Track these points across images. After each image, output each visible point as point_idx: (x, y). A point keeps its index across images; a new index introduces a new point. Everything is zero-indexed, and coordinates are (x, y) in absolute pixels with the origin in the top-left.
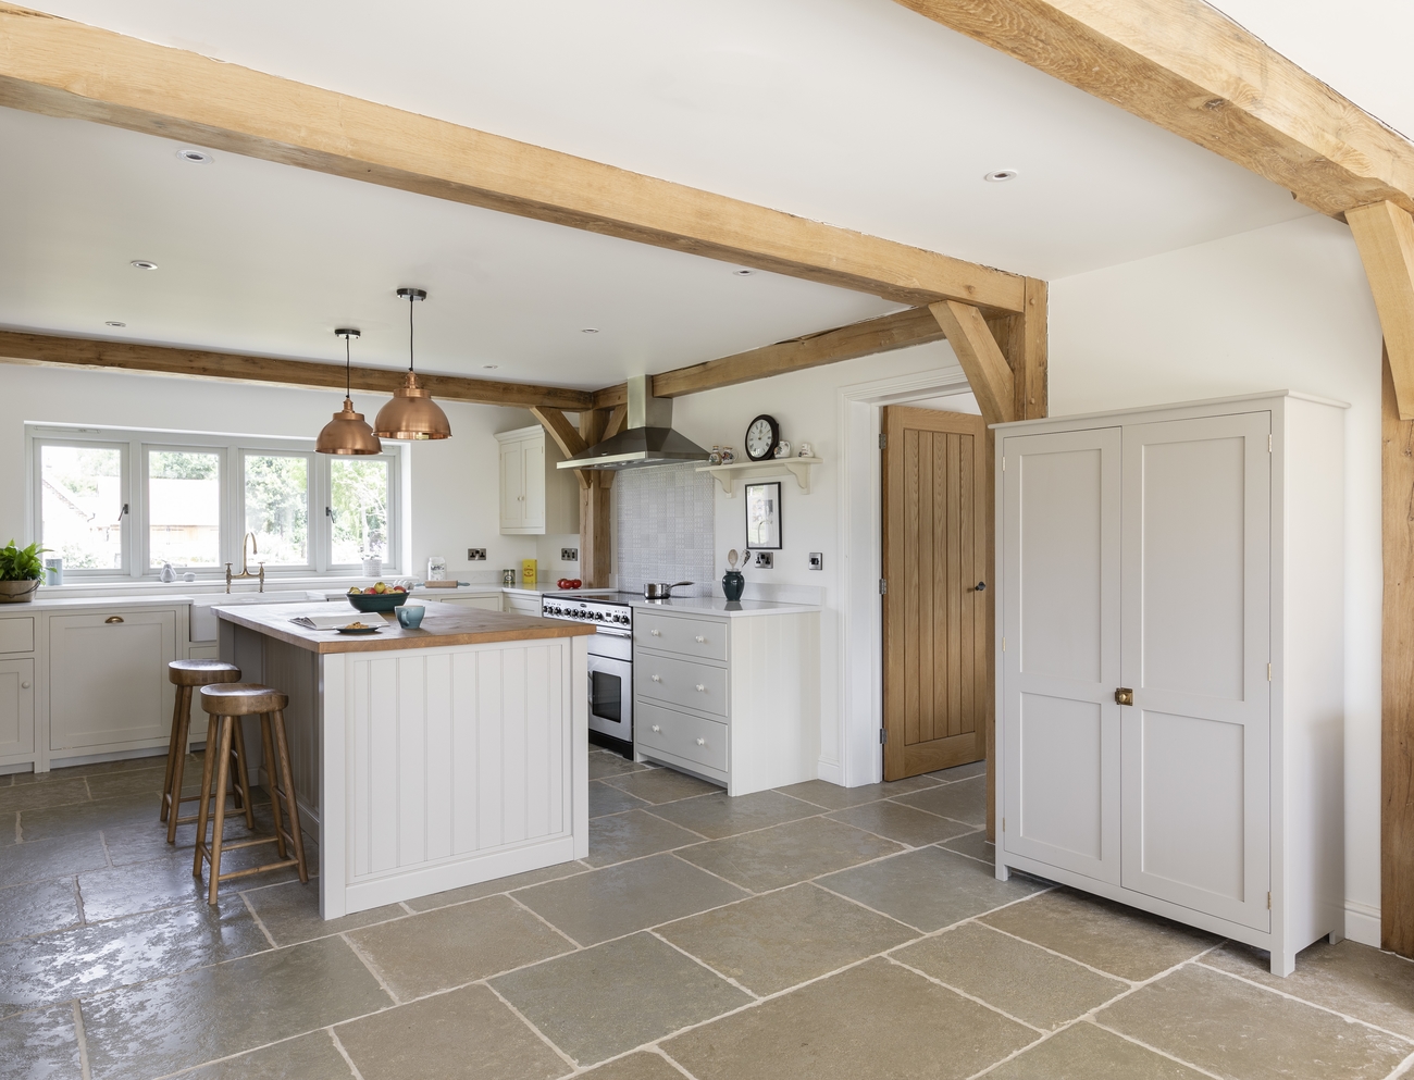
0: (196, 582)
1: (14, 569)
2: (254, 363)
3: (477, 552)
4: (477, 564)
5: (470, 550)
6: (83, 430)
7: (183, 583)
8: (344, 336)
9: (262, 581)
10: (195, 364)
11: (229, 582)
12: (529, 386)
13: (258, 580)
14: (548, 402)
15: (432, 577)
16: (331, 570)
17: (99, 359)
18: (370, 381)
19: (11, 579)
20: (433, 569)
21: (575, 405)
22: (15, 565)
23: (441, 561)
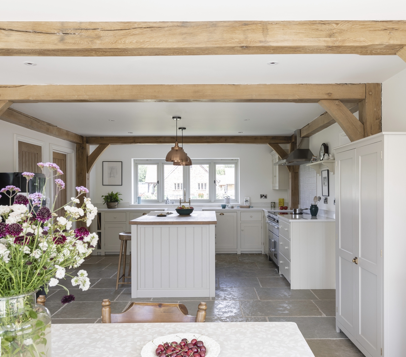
0: (174, 204)
1: (112, 199)
2: (174, 138)
3: (264, 196)
4: (263, 200)
5: (261, 195)
6: (147, 160)
7: (171, 204)
8: (181, 130)
9: (190, 204)
10: (158, 140)
11: (180, 204)
12: (265, 136)
13: (189, 204)
14: (273, 142)
15: (245, 204)
16: (216, 201)
17: (134, 142)
18: (208, 140)
19: (112, 202)
20: (245, 201)
21: (283, 141)
22: (113, 198)
23: (248, 199)
